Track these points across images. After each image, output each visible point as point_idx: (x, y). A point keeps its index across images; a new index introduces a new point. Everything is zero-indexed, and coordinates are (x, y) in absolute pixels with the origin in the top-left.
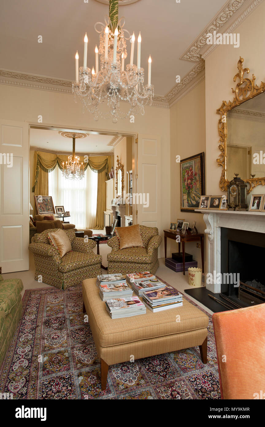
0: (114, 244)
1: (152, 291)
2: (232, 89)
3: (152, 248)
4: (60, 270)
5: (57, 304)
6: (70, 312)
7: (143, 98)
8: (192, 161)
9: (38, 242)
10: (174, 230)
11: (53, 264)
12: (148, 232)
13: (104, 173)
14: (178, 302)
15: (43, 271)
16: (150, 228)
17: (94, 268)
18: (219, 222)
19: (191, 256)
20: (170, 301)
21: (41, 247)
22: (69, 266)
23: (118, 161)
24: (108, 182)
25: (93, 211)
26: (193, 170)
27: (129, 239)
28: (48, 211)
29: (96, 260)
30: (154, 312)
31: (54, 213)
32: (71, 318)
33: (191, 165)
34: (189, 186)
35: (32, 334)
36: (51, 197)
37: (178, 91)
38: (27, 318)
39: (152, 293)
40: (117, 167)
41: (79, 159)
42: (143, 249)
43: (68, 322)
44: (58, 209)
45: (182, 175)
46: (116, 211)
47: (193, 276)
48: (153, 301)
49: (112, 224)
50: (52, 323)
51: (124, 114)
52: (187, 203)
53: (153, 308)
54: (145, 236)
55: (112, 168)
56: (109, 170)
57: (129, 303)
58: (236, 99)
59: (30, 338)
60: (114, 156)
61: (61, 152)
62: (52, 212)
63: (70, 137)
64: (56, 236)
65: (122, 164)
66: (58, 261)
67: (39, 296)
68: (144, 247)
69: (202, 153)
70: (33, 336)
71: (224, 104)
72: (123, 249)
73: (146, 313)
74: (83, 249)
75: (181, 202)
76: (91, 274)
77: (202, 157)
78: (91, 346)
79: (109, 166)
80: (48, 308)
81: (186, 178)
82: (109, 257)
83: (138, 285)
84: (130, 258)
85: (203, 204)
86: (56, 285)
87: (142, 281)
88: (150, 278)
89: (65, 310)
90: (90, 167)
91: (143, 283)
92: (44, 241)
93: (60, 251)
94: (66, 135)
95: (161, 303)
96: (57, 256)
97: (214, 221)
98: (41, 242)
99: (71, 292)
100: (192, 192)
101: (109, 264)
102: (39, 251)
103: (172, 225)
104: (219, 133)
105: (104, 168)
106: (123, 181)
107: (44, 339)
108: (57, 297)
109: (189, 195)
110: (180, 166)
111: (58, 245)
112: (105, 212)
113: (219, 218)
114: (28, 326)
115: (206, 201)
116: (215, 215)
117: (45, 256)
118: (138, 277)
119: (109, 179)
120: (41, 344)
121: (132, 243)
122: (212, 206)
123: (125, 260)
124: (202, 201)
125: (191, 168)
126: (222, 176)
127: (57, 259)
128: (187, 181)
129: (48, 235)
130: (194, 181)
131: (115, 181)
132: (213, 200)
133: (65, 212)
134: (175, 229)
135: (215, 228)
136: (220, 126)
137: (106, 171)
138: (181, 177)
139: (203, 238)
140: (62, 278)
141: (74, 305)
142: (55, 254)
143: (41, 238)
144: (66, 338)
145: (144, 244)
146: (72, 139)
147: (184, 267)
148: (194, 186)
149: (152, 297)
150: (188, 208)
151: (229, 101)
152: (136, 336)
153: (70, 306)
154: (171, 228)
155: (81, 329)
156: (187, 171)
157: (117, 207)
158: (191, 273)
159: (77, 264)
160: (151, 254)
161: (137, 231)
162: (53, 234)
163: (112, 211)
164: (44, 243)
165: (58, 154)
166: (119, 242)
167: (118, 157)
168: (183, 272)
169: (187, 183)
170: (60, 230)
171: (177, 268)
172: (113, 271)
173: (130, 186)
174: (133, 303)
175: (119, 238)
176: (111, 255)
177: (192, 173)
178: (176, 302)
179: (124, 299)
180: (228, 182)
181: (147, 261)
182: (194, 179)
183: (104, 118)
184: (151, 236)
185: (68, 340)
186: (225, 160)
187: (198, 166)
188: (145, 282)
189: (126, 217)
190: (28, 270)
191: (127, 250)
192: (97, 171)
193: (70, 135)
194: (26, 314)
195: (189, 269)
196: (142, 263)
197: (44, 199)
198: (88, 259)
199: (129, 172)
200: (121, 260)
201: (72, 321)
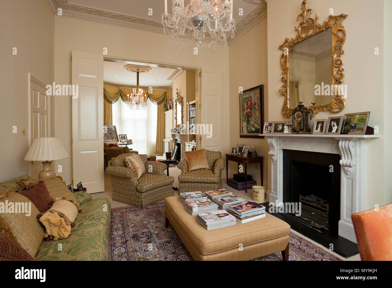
0: (184, 167)
1: (237, 204)
2: (295, 27)
3: (219, 169)
4: (138, 190)
5: (139, 220)
6: (154, 227)
7: (226, 31)
8: (252, 93)
9: (115, 166)
10: (236, 154)
11: (131, 185)
12: (213, 156)
13: (162, 105)
14: (262, 214)
15: (121, 192)
16: (214, 152)
17: (162, 190)
18: (281, 145)
19: (251, 176)
20: (256, 213)
21: (119, 170)
22: (147, 186)
23: (177, 93)
24: (167, 113)
25: (153, 139)
26: (253, 101)
27: (196, 162)
28: (112, 139)
29: (169, 181)
30: (242, 223)
31: (118, 140)
32: (156, 232)
33: (250, 96)
34: (248, 114)
35: (124, 248)
36: (115, 126)
37: (238, 30)
38: (115, 233)
39: (237, 206)
40: (176, 99)
41: (142, 91)
42: (209, 171)
43: (155, 236)
44: (122, 137)
45: (241, 105)
46: (176, 138)
47: (257, 193)
48: (242, 213)
49: (172, 151)
50: (140, 237)
51: (204, 46)
52: (247, 130)
53: (242, 219)
54: (210, 159)
55: (171, 100)
56: (168, 102)
57: (219, 216)
58: (299, 36)
59: (123, 251)
60: (171, 89)
61: (124, 85)
62: (116, 140)
63: (134, 71)
64: (133, 160)
65: (182, 96)
66: (136, 182)
67: (121, 214)
68: (210, 168)
69: (261, 85)
70: (126, 249)
71: (286, 41)
72: (191, 171)
73: (236, 224)
74: (156, 171)
75: (240, 129)
76: (165, 193)
77: (261, 89)
78: (182, 256)
79: (167, 98)
80: (132, 225)
81: (246, 108)
82: (180, 178)
83: (221, 201)
84: (200, 179)
85: (266, 129)
86: (134, 204)
87: (223, 197)
88: (228, 194)
89: (149, 226)
90: (150, 99)
91: (224, 199)
92: (121, 164)
93: (137, 174)
94: (130, 70)
95: (249, 215)
96: (135, 178)
97: (277, 144)
98: (118, 165)
99: (150, 210)
100: (251, 120)
101: (180, 185)
102: (118, 174)
103: (233, 149)
104: (281, 67)
105: (163, 100)
106: (182, 112)
107: (136, 251)
108: (138, 215)
109: (248, 123)
110: (240, 97)
111: (135, 168)
112: (164, 140)
113: (281, 142)
114: (118, 241)
115: (269, 127)
116: (278, 139)
117: (122, 178)
118: (217, 194)
119: (168, 110)
120: (135, 256)
121: (199, 165)
122: (276, 131)
123: (195, 180)
124: (266, 127)
125: (250, 99)
126: (284, 104)
127: (135, 180)
128: (247, 110)
129: (125, 158)
130: (253, 110)
131: (175, 112)
132: (276, 125)
133: (128, 140)
134: (236, 152)
135: (278, 150)
136: (283, 60)
137: (165, 103)
138: (240, 107)
139: (262, 160)
140: (141, 197)
141: (156, 221)
142: (132, 176)
143: (118, 162)
144: (157, 250)
145: (210, 166)
146: (136, 73)
147: (246, 186)
148: (253, 114)
149: (239, 209)
150: (247, 134)
151: (292, 38)
152: (232, 244)
153: (152, 222)
154: (232, 152)
155: (168, 242)
156: (246, 101)
157: (176, 135)
158: (256, 190)
159: (154, 184)
160: (217, 175)
161: (204, 155)
162: (130, 158)
163: (171, 139)
164: (121, 166)
165: (121, 88)
166: (188, 165)
167: (177, 90)
168: (245, 190)
169: (247, 112)
170: (134, 154)
171: (240, 187)
172: (184, 190)
173: (189, 116)
174: (223, 215)
175: (188, 161)
176: (182, 176)
177: (251, 103)
178: (260, 213)
179: (213, 212)
180: (290, 110)
181: (215, 181)
182: (253, 108)
183: (187, 49)
184: (215, 159)
185: (159, 251)
186: (287, 90)
187: (257, 97)
188: (226, 198)
189: (186, 144)
190: (104, 191)
191: (195, 171)
192: (156, 103)
193: (134, 70)
194: (113, 230)
195: (253, 187)
196: (210, 183)
197: (108, 128)
198: (162, 180)
199: (189, 103)
200: (191, 180)
201: (158, 235)
